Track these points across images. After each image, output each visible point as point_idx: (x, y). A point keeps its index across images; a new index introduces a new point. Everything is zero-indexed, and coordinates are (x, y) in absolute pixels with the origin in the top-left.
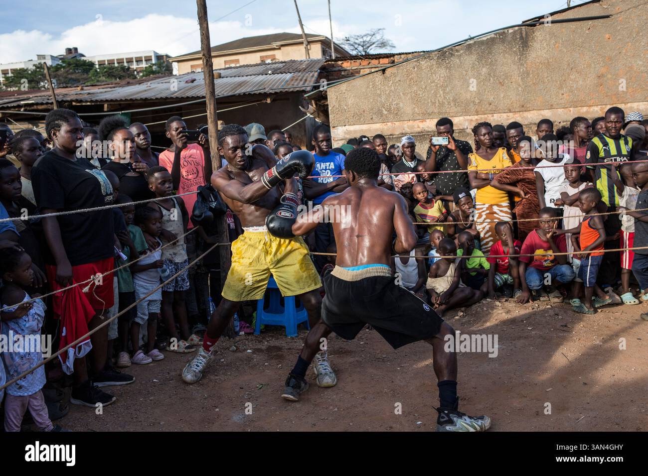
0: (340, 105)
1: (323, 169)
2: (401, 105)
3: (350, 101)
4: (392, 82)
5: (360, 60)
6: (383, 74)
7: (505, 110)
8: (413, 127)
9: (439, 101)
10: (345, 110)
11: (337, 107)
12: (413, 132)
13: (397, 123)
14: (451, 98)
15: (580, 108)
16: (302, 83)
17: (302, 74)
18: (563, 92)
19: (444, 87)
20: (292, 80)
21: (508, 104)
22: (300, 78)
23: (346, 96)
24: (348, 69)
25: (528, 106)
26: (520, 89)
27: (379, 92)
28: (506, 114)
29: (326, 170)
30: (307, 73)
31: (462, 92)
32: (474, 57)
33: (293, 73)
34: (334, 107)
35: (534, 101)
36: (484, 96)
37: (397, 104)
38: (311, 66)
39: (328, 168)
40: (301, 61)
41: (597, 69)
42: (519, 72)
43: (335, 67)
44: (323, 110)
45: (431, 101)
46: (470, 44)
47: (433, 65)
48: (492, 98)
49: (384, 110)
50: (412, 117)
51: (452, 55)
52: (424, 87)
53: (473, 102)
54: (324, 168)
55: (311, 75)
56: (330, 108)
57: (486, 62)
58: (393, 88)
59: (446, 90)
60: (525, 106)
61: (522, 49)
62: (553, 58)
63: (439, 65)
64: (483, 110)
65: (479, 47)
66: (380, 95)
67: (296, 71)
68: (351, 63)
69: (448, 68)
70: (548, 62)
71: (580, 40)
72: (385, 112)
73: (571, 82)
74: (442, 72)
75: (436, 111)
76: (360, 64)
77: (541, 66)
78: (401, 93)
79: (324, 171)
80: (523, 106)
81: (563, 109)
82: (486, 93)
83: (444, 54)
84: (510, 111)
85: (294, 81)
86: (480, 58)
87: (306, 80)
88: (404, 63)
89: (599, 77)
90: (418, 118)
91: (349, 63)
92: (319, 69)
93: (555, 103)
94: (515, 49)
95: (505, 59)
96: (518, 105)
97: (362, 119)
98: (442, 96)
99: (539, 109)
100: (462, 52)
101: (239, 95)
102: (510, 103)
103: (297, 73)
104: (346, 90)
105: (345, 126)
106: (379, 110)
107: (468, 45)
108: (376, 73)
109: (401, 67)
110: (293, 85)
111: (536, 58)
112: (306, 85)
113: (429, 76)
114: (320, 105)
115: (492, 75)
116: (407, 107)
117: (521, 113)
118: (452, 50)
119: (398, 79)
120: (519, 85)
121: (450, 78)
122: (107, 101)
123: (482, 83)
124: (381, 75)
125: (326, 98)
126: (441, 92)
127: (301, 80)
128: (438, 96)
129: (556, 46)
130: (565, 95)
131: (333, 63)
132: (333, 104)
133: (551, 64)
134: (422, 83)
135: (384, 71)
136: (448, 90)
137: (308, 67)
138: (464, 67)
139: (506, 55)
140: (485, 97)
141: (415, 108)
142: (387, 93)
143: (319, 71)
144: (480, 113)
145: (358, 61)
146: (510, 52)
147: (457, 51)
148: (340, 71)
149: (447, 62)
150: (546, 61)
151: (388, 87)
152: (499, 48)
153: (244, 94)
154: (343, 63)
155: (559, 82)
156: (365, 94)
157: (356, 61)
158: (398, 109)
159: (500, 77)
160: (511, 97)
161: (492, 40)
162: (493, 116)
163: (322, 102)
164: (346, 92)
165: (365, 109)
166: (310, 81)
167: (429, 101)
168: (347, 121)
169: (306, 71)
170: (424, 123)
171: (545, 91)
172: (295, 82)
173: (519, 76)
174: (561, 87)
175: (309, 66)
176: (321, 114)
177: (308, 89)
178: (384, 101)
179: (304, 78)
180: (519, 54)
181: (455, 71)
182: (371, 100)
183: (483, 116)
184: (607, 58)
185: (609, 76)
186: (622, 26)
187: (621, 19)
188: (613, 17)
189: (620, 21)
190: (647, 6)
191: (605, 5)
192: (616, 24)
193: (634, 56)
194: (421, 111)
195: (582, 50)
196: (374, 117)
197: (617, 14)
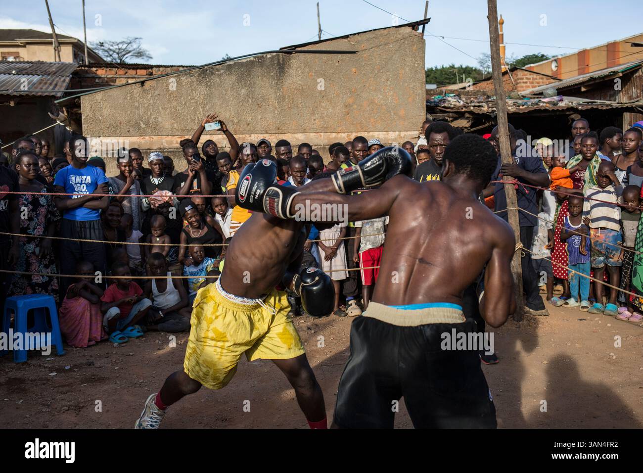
0: (94, 115)
1: (78, 183)
2: (160, 119)
3: (106, 112)
4: (150, 95)
5: (116, 69)
6: (142, 86)
7: (262, 131)
8: (171, 142)
9: (198, 118)
10: (100, 120)
11: (92, 116)
13: (155, 138)
15: (329, 133)
16: (51, 87)
17: (52, 77)
18: (315, 118)
19: (204, 105)
20: (40, 83)
21: (265, 126)
22: (49, 82)
23: (101, 106)
24: (103, 76)
25: (283, 129)
26: (276, 112)
27: (137, 104)
28: (263, 135)
29: (81, 184)
30: (57, 77)
31: (222, 110)
32: (234, 78)
33: (41, 76)
34: (87, 116)
35: (289, 124)
36: (243, 116)
37: (155, 118)
38: (62, 70)
39: (83, 182)
40: (51, 63)
41: (345, 99)
42: (275, 96)
43: (89, 74)
44: (76, 119)
45: (191, 118)
46: (230, 65)
47: (193, 82)
48: (250, 119)
49: (141, 123)
50: (171, 132)
51: (213, 73)
52: (184, 103)
53: (232, 121)
54: (80, 182)
55: (62, 79)
56: (83, 117)
57: (245, 84)
58: (151, 102)
59: (206, 107)
60: (280, 129)
61: (279, 75)
62: (306, 85)
63: (200, 82)
64: (241, 129)
65: (239, 68)
66: (138, 108)
67: (45, 74)
68: (106, 71)
69: (209, 86)
70: (302, 89)
71: (331, 71)
72: (143, 126)
73: (322, 109)
74: (202, 90)
76: (116, 73)
77: (296, 92)
78: (160, 108)
79: (79, 185)
80: (279, 129)
81: (314, 134)
82: (245, 113)
83: (205, 71)
84: (267, 132)
85: (42, 84)
86: (240, 79)
87: (56, 85)
88: (164, 77)
89: (346, 106)
90: (177, 134)
91: (104, 71)
92: (71, 74)
93: (308, 128)
94: (272, 74)
95: (263, 82)
96: (275, 127)
97: (118, 131)
98: (202, 113)
99: (293, 132)
100: (222, 71)
102: (267, 125)
103: (45, 76)
104: (101, 100)
105: (99, 137)
106: (137, 123)
107: (228, 65)
108: (134, 85)
109: (161, 81)
110: (41, 88)
111: (291, 84)
112: (56, 90)
113: (189, 92)
114: (72, 113)
115: (250, 96)
116: (166, 122)
118: (212, 68)
119: (157, 92)
120: (276, 108)
121: (210, 96)
123: (241, 104)
124: (140, 87)
125: (79, 106)
126: (201, 110)
127: (51, 84)
128: (198, 113)
129: (310, 74)
130: (317, 121)
131: (86, 68)
132: (87, 113)
133: (305, 90)
134: (182, 99)
135: (143, 83)
136: (207, 107)
137: (58, 71)
138: (224, 87)
139: (264, 79)
141: (174, 123)
142: (146, 105)
143: (71, 76)
145: (114, 69)
146: (268, 76)
147: (218, 70)
148: (94, 78)
149: (208, 80)
150: (301, 88)
151: (147, 100)
152: (258, 71)
154: (97, 70)
155: (311, 109)
156: (122, 105)
157: (111, 69)
158: (157, 123)
159: (258, 99)
160: (268, 119)
161: (252, 63)
162: (250, 136)
163: (75, 110)
164: (102, 102)
165: (121, 120)
166: (61, 86)
167: (189, 117)
168: (102, 132)
169: (56, 74)
171: (300, 115)
172: (43, 86)
173: (275, 100)
174: (313, 113)
175: (60, 69)
176: (72, 122)
177: (59, 95)
178: (142, 114)
179: (55, 82)
180: (276, 78)
181: (215, 89)
182: (129, 113)
183: (241, 136)
184: (354, 90)
185: (355, 106)
186: (366, 62)
187: (365, 55)
188: (359, 54)
189: (365, 57)
190: (387, 47)
191: (352, 41)
192: (361, 60)
193: (375, 90)
194: (181, 126)
195: (332, 81)
196: (131, 129)
197: (362, 51)
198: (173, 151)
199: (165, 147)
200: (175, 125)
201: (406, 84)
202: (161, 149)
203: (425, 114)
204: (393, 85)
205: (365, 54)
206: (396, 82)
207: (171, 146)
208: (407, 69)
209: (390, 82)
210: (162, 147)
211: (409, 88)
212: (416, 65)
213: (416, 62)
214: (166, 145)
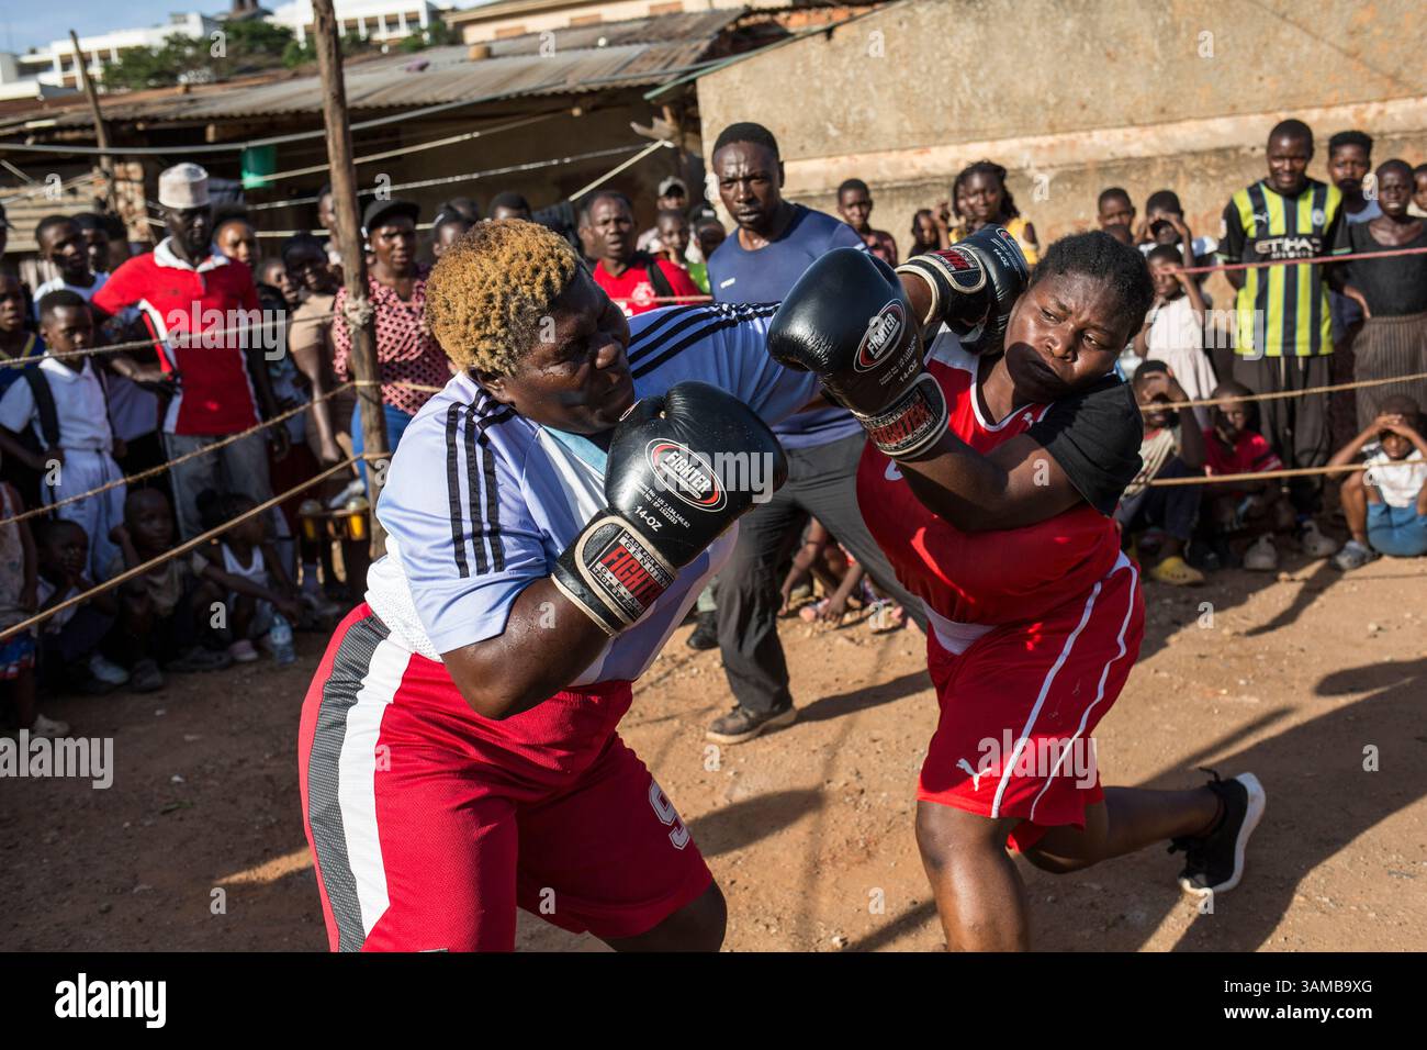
2: (871, 114)
3: (752, 108)
4: (848, 59)
6: (828, 39)
8: (899, 166)
9: (960, 102)
11: (721, 121)
12: (898, 177)
13: (862, 158)
14: (990, 95)
18: (1261, 74)
19: (973, 69)
21: (1127, 106)
23: (742, 96)
25: (1176, 110)
26: (1156, 69)
27: (817, 83)
28: (1123, 130)
31: (1016, 78)
34: (712, 122)
35: (1190, 97)
36: (1069, 87)
37: (861, 112)
42: (1153, 28)
45: (943, 104)
47: (945, 15)
48: (1087, 94)
49: (830, 126)
50: (897, 141)
52: (925, 69)
53: (1043, 103)
56: (705, 126)
58: (851, 73)
59: (978, 75)
60: (1168, 110)
63: (960, 14)
64: (1066, 121)
66: (820, 92)
69: (983, 22)
72: (833, 132)
73: (1281, 48)
74: (969, 32)
75: (954, 126)
78: (871, 85)
81: (1261, 116)
82: (1074, 79)
84: (1132, 123)
85: (645, 62)
89: (1352, 33)
90: (911, 143)
92: (717, 33)
93: (1242, 101)
96: (1152, 108)
98: (969, 91)
99: (1202, 115)
101: (508, 99)
102: (1132, 104)
104: (740, 81)
106: (819, 127)
108: (810, 39)
109: (870, 24)
112: (669, 69)
113: (936, 42)
115: (1088, 35)
116: (886, 119)
117: (1159, 127)
119: (862, 51)
120: (1155, 59)
121: (986, 46)
122: (211, 119)
123: (1065, 58)
124: (823, 42)
125: (695, 102)
126: (967, 81)
130: (1266, 81)
132: (711, 115)
134: (921, 59)
135: (829, 32)
136: (982, 74)
137: (696, 29)
138: (1021, 18)
140: (1071, 90)
141: (902, 120)
142: (838, 84)
144: (1058, 128)
149: (979, 6)
151: (840, 71)
153: (519, 96)
155: (1251, 50)
156: (786, 90)
158: (864, 124)
159: (1108, 41)
160: (1134, 89)
162: (1092, 137)
163: (688, 110)
164: (742, 85)
165: (787, 125)
167: (938, 102)
170: (927, 156)
172: (646, 64)
173: (1153, 37)
174: (1256, 62)
175: (702, 25)
177: (668, 78)
178: (829, 106)
181: (999, 28)
182: (801, 104)
183: (1066, 137)
185: (1378, 31)
196: (808, 143)
200: (907, 125)
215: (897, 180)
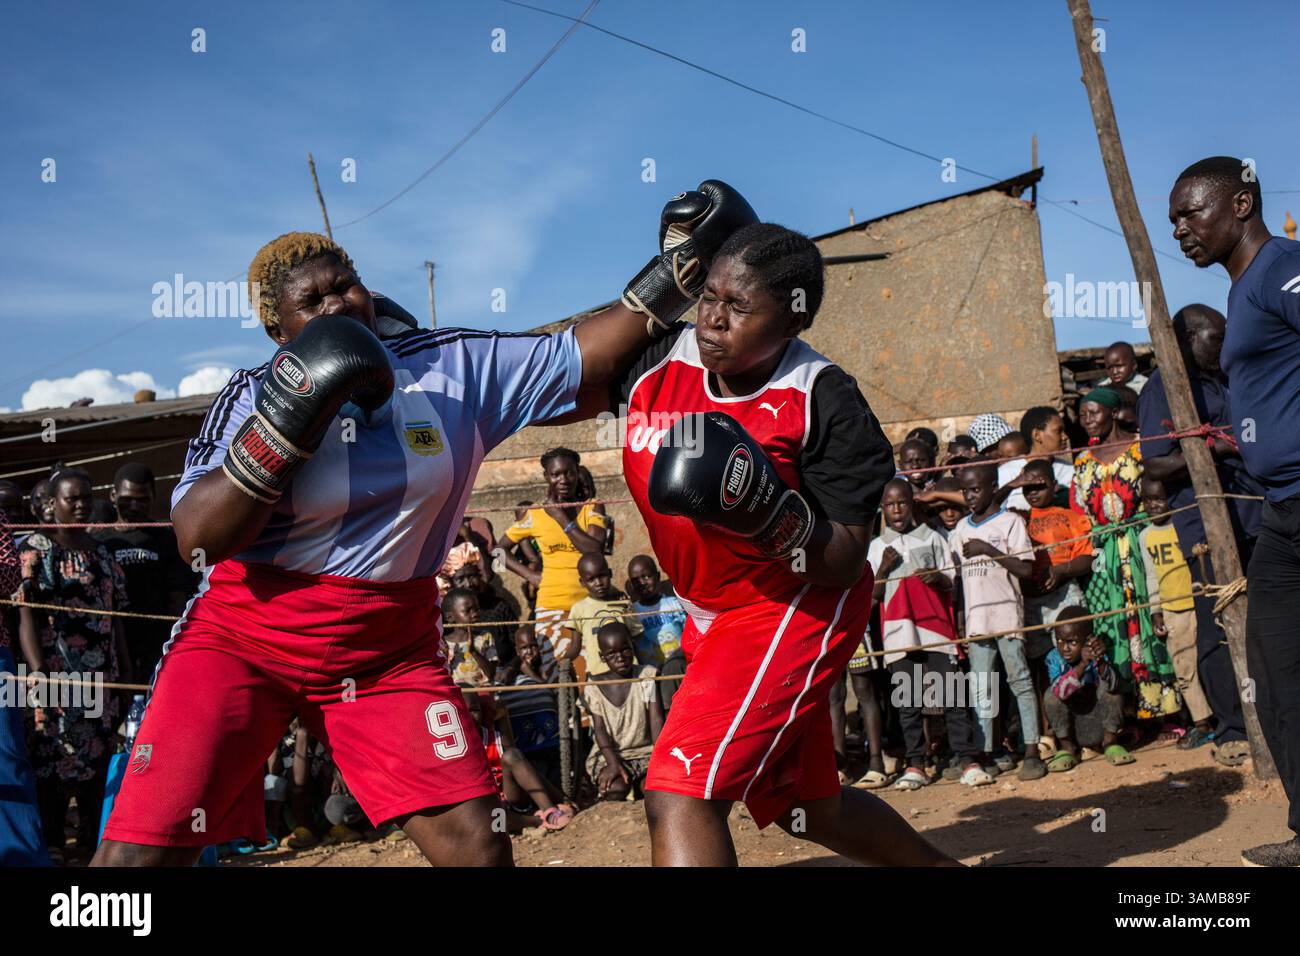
8: (512, 472)
41: (871, 354)
89: (877, 369)
90: (522, 454)
184: (889, 333)
185: (896, 367)
186: (911, 274)
187: (907, 260)
188: (892, 258)
189: (907, 264)
190: (953, 237)
191: (875, 234)
192: (899, 269)
193: (936, 329)
194: (529, 439)
195: (841, 319)
197: (900, 251)
198: (516, 491)
199: (499, 484)
201: (1006, 310)
202: (491, 487)
203: (1058, 369)
204: (976, 314)
205: (906, 256)
206: (981, 307)
207: (511, 481)
208: (1005, 279)
209: (969, 308)
210: (493, 482)
211: (1014, 317)
212: (1024, 268)
213: (1024, 262)
214: (501, 479)
215: (509, 485)
